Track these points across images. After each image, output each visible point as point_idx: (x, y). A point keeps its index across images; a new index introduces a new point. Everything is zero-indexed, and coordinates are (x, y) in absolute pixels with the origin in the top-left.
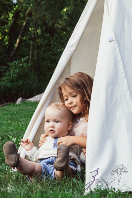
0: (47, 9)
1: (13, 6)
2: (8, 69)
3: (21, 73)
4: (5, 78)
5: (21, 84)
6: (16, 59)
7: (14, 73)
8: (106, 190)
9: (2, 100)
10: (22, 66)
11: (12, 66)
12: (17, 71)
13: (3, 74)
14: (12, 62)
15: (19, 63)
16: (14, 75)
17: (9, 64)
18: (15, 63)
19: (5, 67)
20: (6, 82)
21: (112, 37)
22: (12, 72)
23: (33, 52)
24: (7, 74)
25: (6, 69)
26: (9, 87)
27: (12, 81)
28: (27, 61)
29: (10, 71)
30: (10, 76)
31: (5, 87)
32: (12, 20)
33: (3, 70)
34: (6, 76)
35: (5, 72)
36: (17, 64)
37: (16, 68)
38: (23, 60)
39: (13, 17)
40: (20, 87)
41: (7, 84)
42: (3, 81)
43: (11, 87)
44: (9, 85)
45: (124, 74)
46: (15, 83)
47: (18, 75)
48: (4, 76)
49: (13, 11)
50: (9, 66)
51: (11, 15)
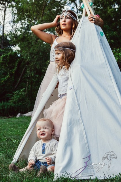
0: (37, 61)
1: (18, 58)
2: (12, 96)
3: (21, 98)
5: (20, 105)
6: (18, 90)
7: (16, 98)
8: (67, 178)
9: (9, 114)
10: (21, 94)
11: (15, 94)
12: (18, 97)
13: (10, 98)
14: (15, 91)
16: (16, 99)
18: (17, 92)
19: (11, 94)
20: (11, 103)
21: (72, 87)
22: (15, 97)
23: (28, 86)
24: (12, 99)
25: (12, 95)
27: (15, 103)
28: (24, 91)
29: (14, 97)
30: (14, 100)
31: (11, 106)
32: (17, 66)
33: (10, 96)
34: (11, 100)
35: (11, 97)
36: (18, 92)
37: (17, 95)
38: (22, 90)
40: (19, 106)
41: (12, 104)
42: (10, 102)
43: (14, 106)
44: (13, 105)
45: (78, 108)
46: (17, 104)
47: (19, 99)
48: (10, 99)
49: (17, 61)
50: (13, 94)
51: (16, 64)
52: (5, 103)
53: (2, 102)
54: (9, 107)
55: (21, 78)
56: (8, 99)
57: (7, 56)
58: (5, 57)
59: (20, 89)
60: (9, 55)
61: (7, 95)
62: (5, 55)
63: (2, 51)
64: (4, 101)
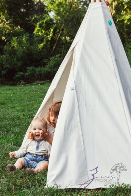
1: (53, 25)
4: (47, 66)
6: (53, 56)
9: (45, 78)
10: (57, 60)
11: (51, 59)
12: (54, 62)
13: (46, 64)
15: (55, 58)
16: (52, 65)
17: (50, 58)
19: (47, 60)
20: (48, 68)
22: (51, 63)
23: (64, 51)
24: (48, 64)
25: (48, 61)
26: (49, 71)
27: (51, 68)
28: (60, 57)
29: (50, 62)
30: (50, 65)
31: (47, 71)
32: (52, 33)
33: (46, 62)
34: (48, 65)
35: (47, 62)
36: (54, 58)
37: (53, 61)
38: (57, 56)
39: (53, 31)
41: (48, 69)
42: (46, 67)
43: (50, 71)
44: (49, 70)
46: (52, 69)
47: (55, 64)
48: (46, 65)
49: (53, 28)
50: (49, 59)
51: (52, 30)
52: (42, 68)
53: (39, 68)
54: (45, 72)
55: (57, 44)
56: (44, 65)
57: (43, 23)
58: (41, 23)
59: (56, 55)
60: (44, 22)
61: (44, 61)
62: (41, 22)
63: (38, 18)
64: (41, 66)
